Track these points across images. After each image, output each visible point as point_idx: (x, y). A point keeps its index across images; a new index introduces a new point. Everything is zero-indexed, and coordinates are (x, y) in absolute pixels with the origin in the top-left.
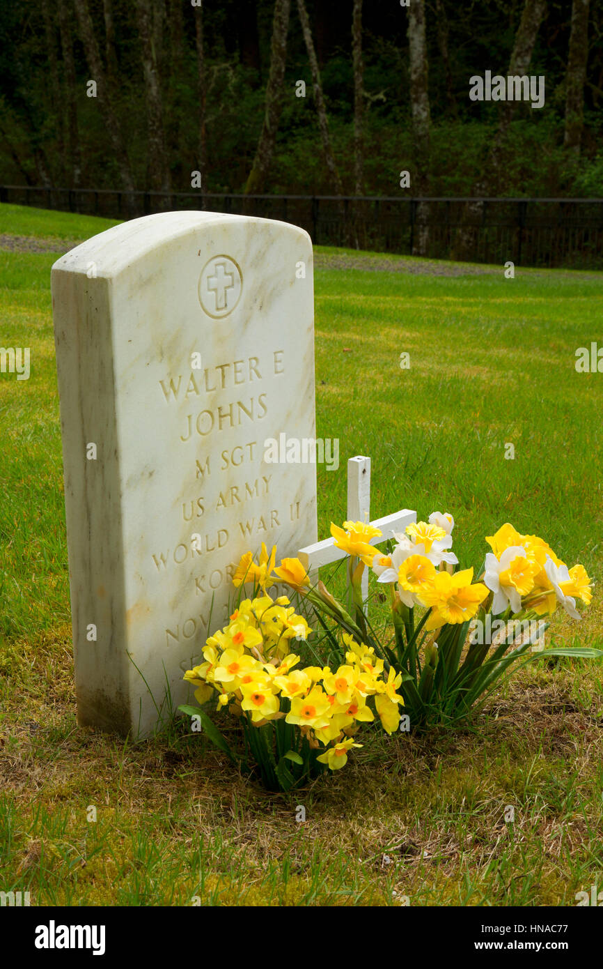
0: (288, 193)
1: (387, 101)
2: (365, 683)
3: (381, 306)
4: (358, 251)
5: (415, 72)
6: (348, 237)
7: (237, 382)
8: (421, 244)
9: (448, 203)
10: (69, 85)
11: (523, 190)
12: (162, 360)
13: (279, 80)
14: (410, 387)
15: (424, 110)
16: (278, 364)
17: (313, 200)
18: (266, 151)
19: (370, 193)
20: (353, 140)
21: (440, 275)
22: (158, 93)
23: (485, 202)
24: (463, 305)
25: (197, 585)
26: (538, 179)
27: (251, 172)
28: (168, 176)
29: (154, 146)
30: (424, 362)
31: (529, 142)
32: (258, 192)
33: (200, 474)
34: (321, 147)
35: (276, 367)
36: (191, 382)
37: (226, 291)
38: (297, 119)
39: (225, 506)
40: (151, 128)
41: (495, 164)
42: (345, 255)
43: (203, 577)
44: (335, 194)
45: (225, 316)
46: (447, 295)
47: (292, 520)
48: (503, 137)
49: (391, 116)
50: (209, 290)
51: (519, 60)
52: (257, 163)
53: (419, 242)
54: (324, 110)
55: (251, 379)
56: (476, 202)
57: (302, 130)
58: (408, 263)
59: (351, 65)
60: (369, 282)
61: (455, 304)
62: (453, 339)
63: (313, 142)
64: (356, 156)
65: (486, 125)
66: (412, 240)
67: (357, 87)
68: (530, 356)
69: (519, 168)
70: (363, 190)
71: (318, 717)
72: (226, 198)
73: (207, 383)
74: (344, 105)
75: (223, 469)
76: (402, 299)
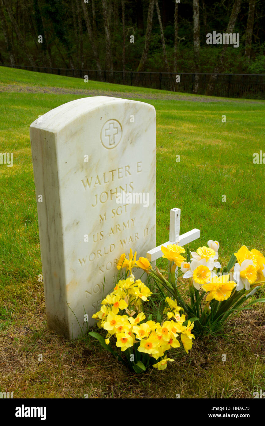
0: (152, 71)
1: (186, 40)
2: (176, 328)
3: (183, 115)
4: (175, 92)
5: (195, 30)
6: (171, 86)
7: (119, 178)
8: (196, 89)
9: (205, 75)
10: (80, 35)
11: (230, 71)
12: (82, 170)
13: (149, 33)
14: (193, 148)
15: (198, 43)
16: (139, 168)
17: (160, 74)
18: (144, 57)
19: (179, 71)
20: (174, 53)
21: (203, 102)
22: (109, 37)
23: (218, 75)
24: (212, 114)
25: (100, 269)
26: (235, 67)
27: (140, 64)
28: (112, 65)
29: (108, 55)
30: (198, 138)
31: (233, 55)
32: (142, 71)
33: (102, 220)
34: (163, 55)
35: (138, 169)
36: (97, 179)
37: (114, 136)
38: (155, 47)
39: (114, 234)
40: (107, 49)
41: (221, 62)
42: (170, 94)
43: (103, 266)
44: (167, 72)
45: (114, 148)
46: (206, 110)
47: (144, 236)
48: (224, 53)
49: (186, 45)
50: (106, 136)
51: (231, 26)
52: (142, 61)
53: (195, 88)
54: (164, 43)
55: (126, 176)
56: (214, 75)
57: (157, 50)
58: (192, 98)
59: (174, 28)
60: (179, 105)
61: (209, 114)
62: (209, 128)
63: (160, 54)
64: (175, 59)
65: (219, 48)
66: (193, 87)
67: (175, 35)
68: (236, 135)
69: (229, 64)
70: (177, 70)
71: (153, 348)
72: (131, 73)
73: (105, 179)
74: (171, 41)
75: (112, 217)
76: (190, 112)
